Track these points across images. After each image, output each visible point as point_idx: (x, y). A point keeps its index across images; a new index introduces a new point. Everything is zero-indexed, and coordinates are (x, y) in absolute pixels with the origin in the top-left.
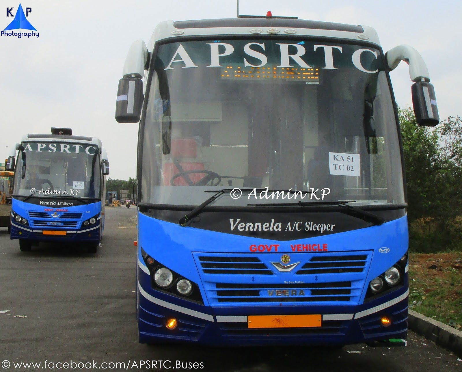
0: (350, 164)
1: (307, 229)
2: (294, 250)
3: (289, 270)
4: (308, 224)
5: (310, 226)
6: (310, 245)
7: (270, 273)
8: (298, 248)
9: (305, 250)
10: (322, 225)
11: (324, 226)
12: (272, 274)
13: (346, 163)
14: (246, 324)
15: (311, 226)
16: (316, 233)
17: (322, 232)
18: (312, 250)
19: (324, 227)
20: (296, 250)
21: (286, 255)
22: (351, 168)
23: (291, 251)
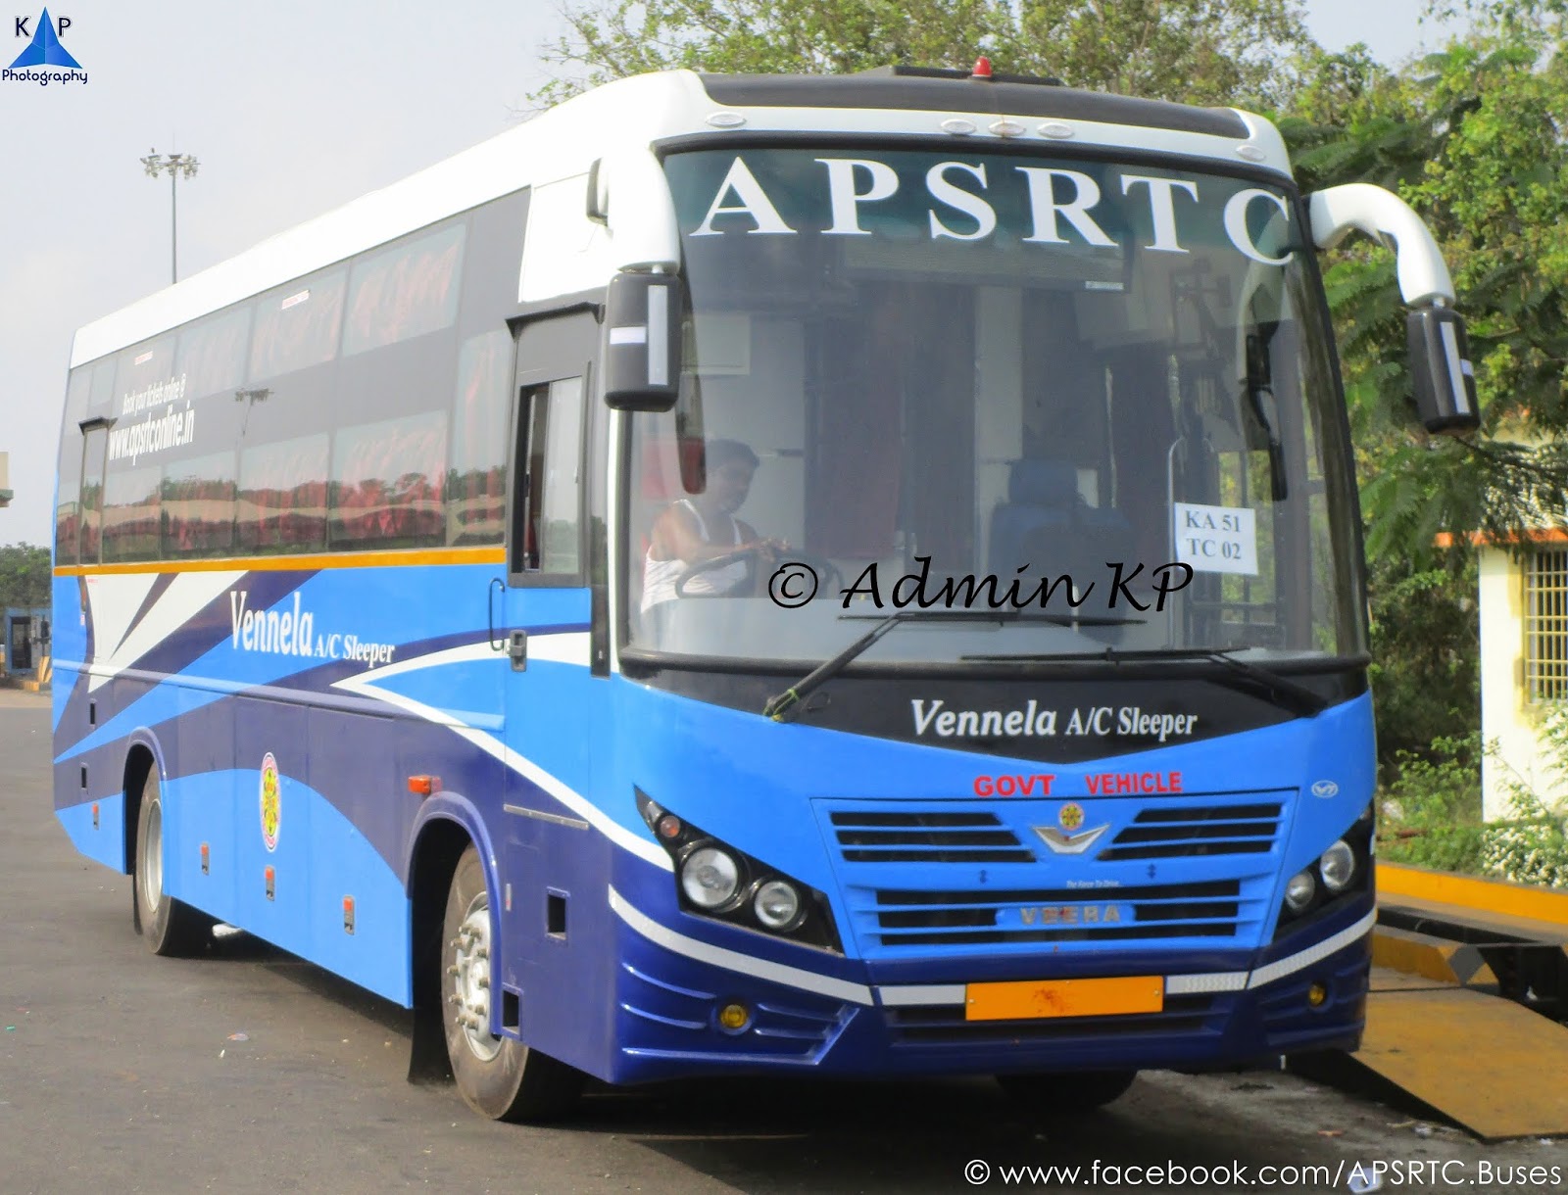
0: (1232, 537)
1: (1124, 729)
2: (1093, 790)
3: (1080, 848)
4: (1126, 713)
5: (1131, 718)
6: (1135, 777)
7: (1024, 857)
8: (1105, 783)
9: (1124, 791)
10: (1165, 717)
11: (1168, 721)
12: (1033, 860)
13: (1220, 536)
14: (958, 1010)
15: (1134, 722)
16: (1148, 742)
17: (1162, 739)
18: (1140, 792)
19: (1167, 724)
20: (1099, 792)
21: (1071, 805)
22: (1234, 550)
23: (1087, 792)
